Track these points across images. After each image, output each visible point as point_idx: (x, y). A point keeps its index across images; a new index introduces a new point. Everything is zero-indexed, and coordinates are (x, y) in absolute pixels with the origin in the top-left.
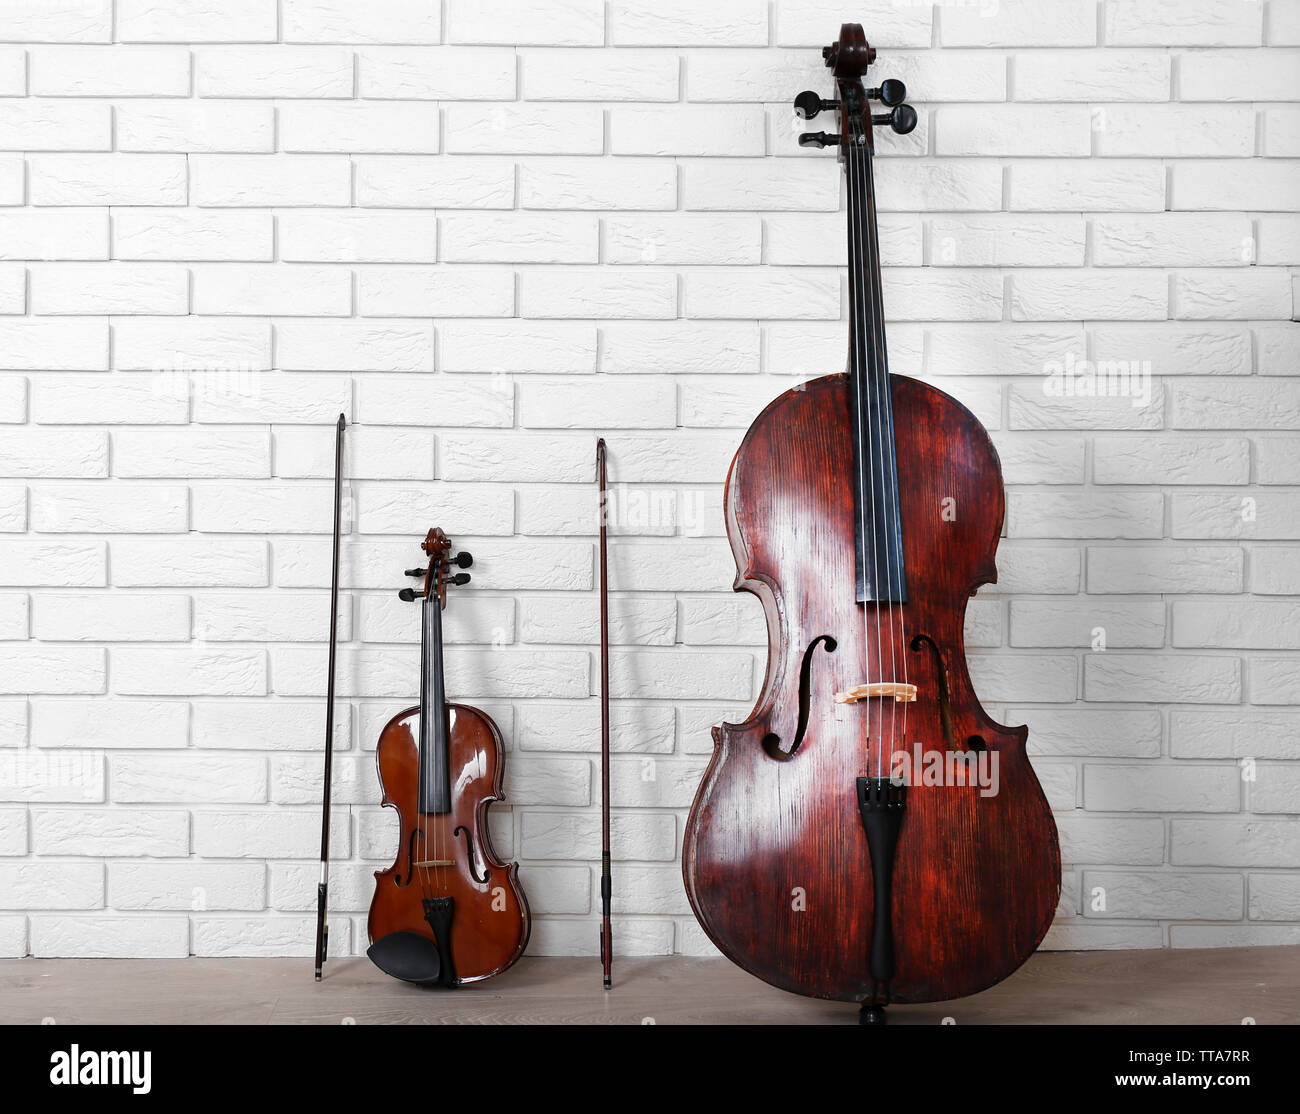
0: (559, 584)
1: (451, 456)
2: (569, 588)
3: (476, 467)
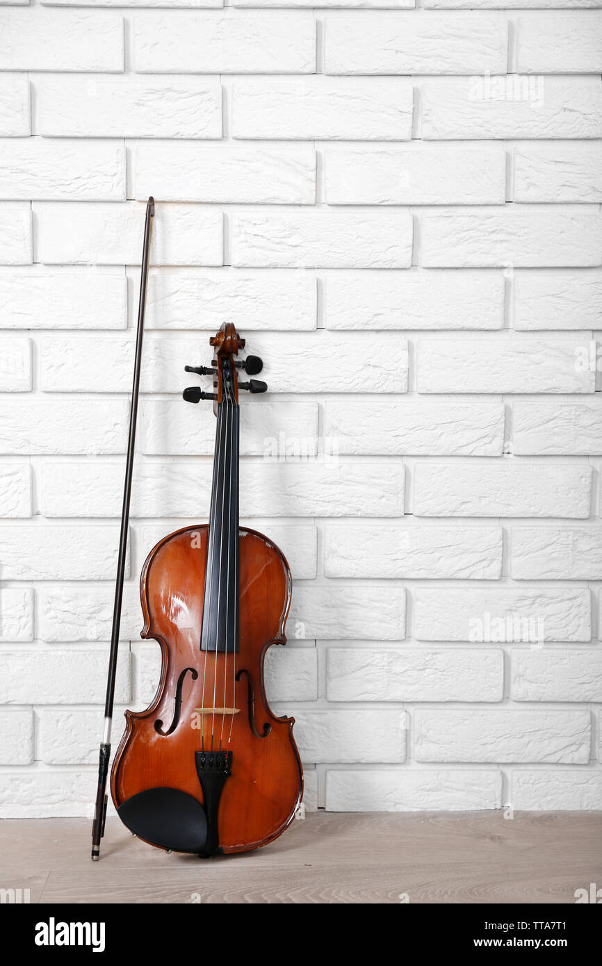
0: (368, 386)
1: (243, 237)
2: (380, 390)
3: (272, 250)
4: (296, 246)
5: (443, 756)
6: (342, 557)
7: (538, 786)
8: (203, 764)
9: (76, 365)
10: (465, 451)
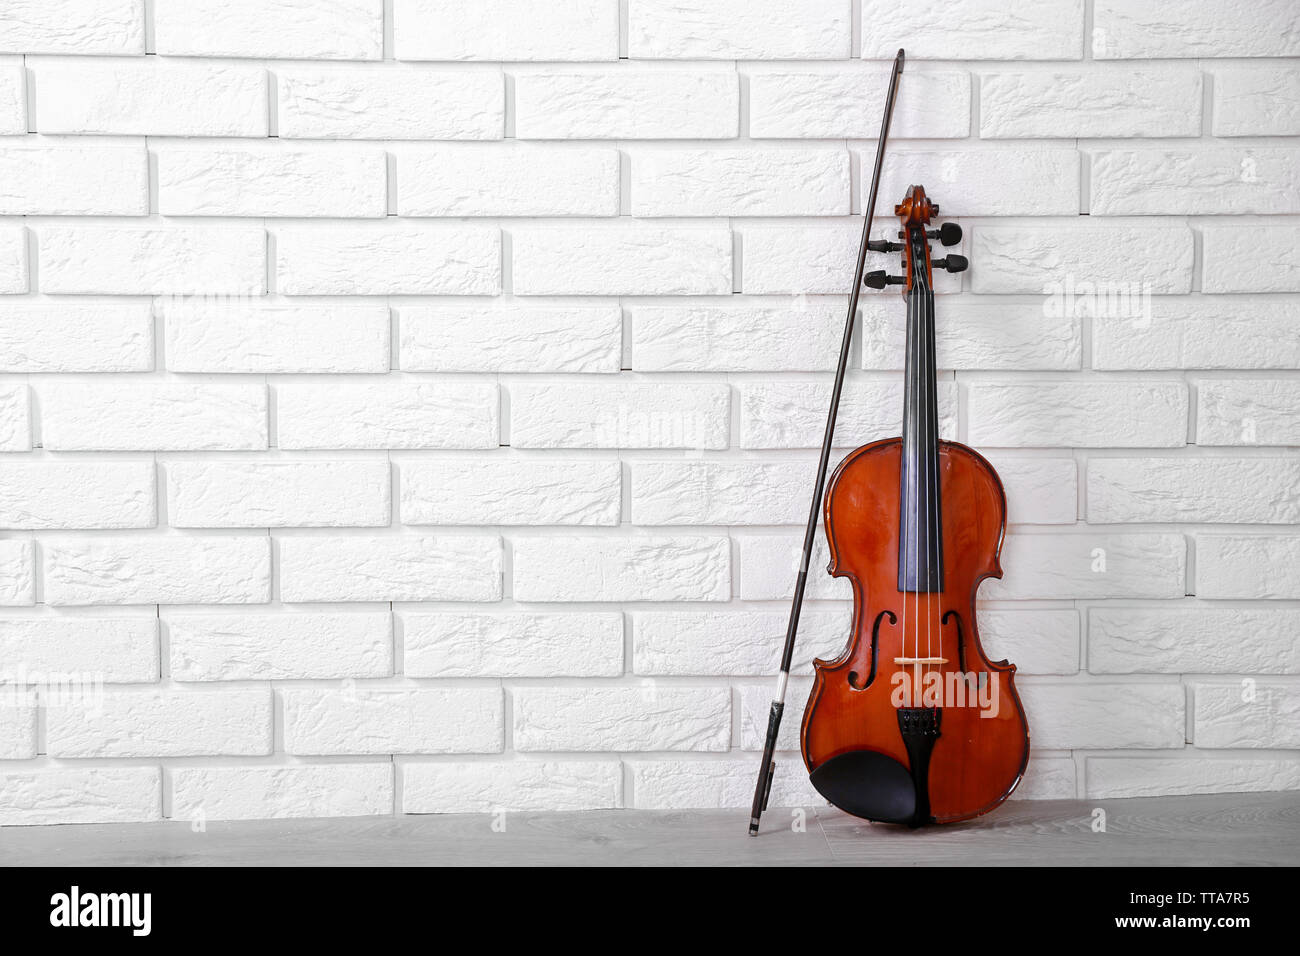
0: (452, 286)
1: (292, 102)
2: (467, 292)
3: (330, 118)
4: (359, 112)
5: (549, 744)
6: (423, 499)
7: (667, 779)
8: (907, 723)
9: (85, 261)
10: (574, 367)
